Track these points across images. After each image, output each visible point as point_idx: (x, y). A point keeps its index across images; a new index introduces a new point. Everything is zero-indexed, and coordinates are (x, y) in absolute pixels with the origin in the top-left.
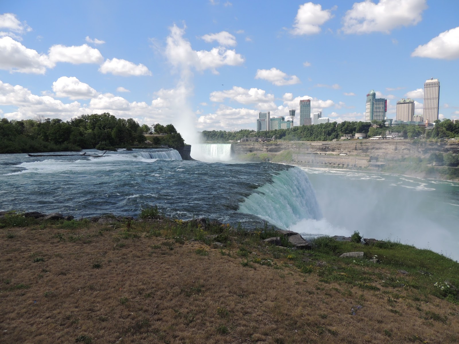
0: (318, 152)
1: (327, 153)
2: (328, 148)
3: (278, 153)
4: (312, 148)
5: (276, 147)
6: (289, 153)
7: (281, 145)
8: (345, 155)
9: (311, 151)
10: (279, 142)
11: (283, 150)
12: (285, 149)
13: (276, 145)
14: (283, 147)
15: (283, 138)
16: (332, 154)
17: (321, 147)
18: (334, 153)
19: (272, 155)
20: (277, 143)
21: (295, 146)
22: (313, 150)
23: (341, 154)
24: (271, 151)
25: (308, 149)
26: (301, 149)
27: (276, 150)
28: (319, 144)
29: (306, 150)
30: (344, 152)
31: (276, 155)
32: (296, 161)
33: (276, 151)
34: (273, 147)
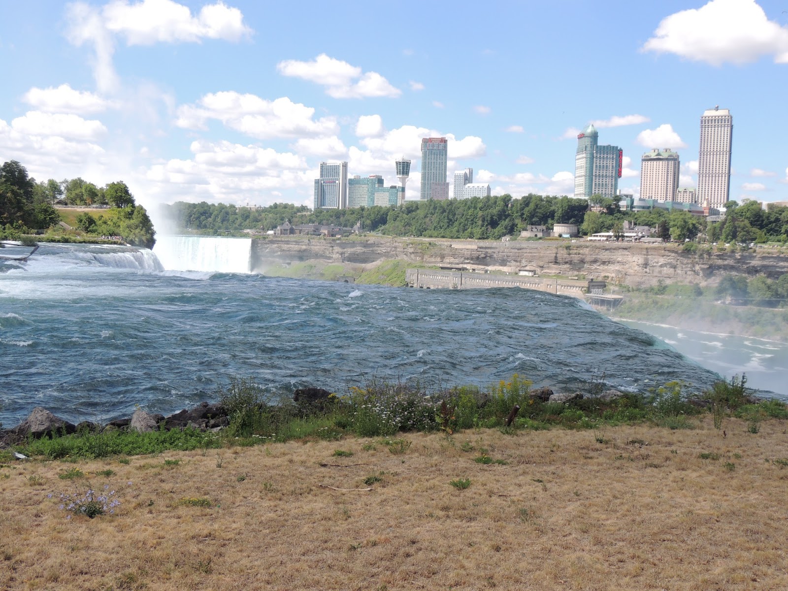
0: (468, 266)
1: (490, 268)
2: (491, 257)
3: (369, 266)
4: (454, 256)
5: (364, 250)
6: (396, 266)
7: (378, 245)
8: (531, 274)
9: (449, 263)
10: (373, 237)
11: (382, 259)
12: (387, 255)
13: (366, 245)
14: (380, 250)
15: (381, 229)
16: (500, 272)
17: (476, 254)
18: (505, 269)
19: (355, 269)
20: (367, 241)
21: (411, 250)
22: (457, 261)
23: (522, 273)
24: (353, 258)
25: (443, 257)
26: (426, 257)
27: (364, 259)
28: (469, 247)
29: (439, 259)
30: (528, 268)
31: (363, 270)
32: (415, 285)
33: (365, 261)
34: (359, 249)
